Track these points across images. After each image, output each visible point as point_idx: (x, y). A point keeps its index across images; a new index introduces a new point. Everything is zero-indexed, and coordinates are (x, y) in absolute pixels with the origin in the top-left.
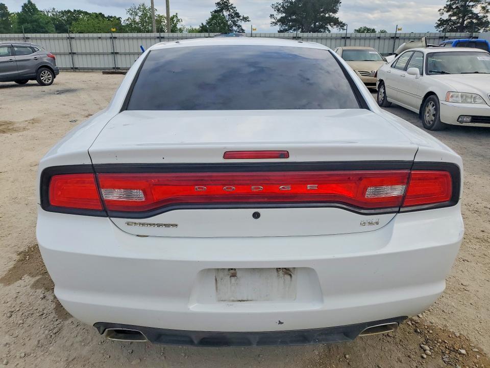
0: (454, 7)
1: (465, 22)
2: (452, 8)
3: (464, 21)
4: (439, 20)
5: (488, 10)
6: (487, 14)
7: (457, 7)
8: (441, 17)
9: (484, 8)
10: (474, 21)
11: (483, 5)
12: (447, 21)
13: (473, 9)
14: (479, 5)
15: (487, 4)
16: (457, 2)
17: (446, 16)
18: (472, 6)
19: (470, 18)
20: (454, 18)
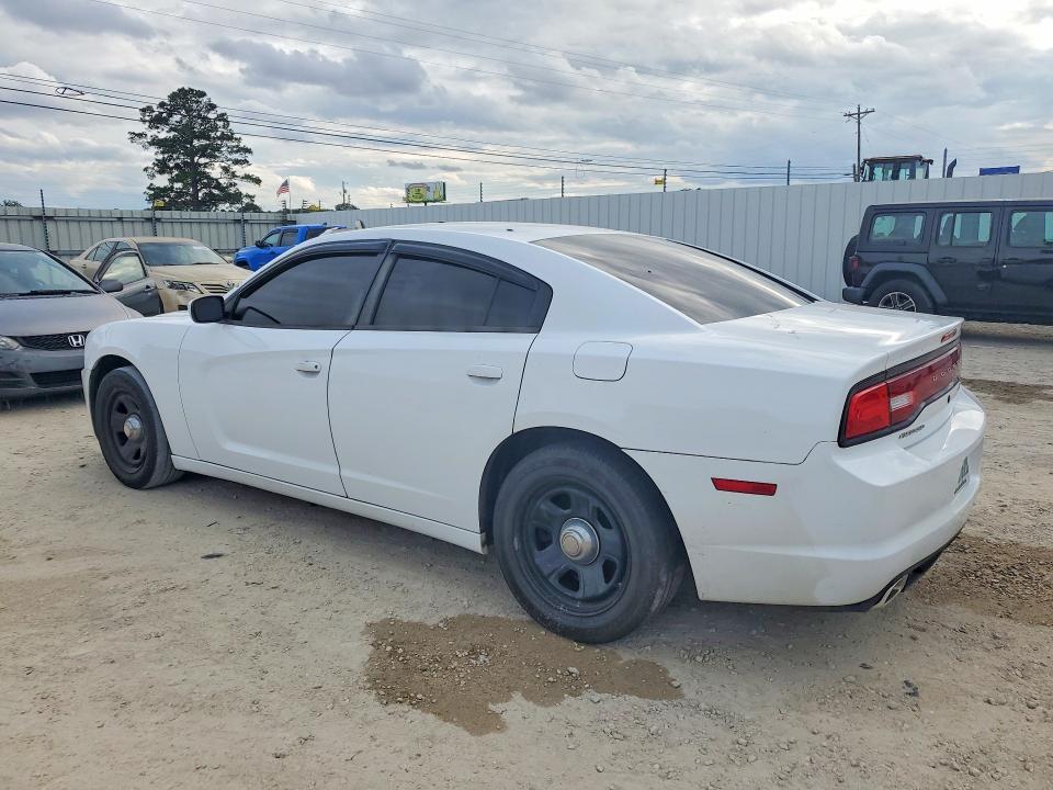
0: (171, 165)
1: (200, 194)
2: (168, 167)
3: (197, 191)
4: (149, 188)
5: (233, 173)
6: (234, 181)
7: (177, 166)
8: (150, 182)
9: (226, 170)
10: (216, 192)
11: (223, 164)
12: (165, 190)
13: (207, 170)
14: (217, 164)
15: (230, 162)
16: (175, 156)
17: (162, 181)
18: (205, 165)
19: (205, 186)
20: (178, 185)
